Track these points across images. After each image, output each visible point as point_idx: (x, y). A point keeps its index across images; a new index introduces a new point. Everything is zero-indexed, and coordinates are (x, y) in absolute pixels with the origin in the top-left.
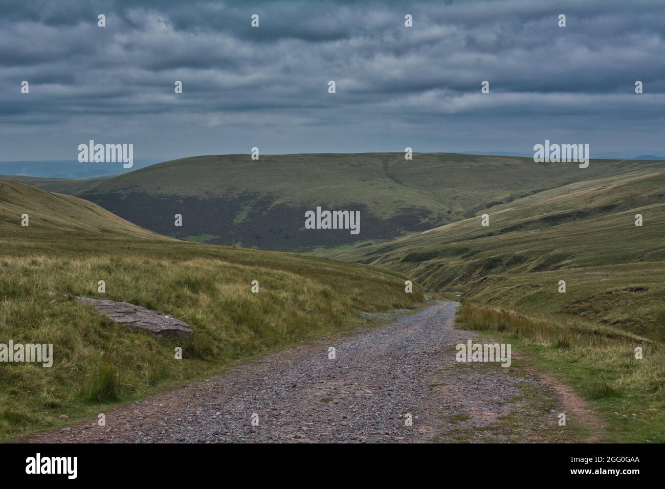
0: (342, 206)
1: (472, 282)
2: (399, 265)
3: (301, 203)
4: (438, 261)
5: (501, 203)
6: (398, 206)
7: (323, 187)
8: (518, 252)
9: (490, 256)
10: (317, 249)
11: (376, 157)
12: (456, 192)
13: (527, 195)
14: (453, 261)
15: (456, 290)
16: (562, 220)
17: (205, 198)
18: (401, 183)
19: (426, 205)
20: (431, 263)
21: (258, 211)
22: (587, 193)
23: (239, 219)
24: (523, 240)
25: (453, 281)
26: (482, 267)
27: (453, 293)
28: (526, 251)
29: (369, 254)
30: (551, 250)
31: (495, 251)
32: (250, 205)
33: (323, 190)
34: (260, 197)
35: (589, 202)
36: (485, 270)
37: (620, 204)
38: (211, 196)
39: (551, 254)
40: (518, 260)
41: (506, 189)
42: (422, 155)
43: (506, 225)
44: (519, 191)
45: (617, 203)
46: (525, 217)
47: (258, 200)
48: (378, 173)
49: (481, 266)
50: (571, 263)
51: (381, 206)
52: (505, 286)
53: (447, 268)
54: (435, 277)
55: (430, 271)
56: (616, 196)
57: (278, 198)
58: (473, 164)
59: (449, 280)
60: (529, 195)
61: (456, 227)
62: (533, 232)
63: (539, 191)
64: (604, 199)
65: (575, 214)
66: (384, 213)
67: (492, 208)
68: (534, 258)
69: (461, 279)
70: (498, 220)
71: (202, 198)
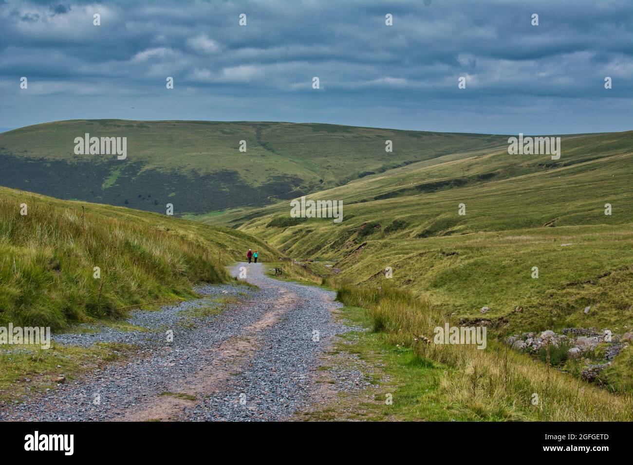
0: (213, 172)
1: (345, 250)
2: (264, 230)
3: (171, 169)
4: (307, 226)
5: (373, 173)
6: (270, 174)
7: (194, 154)
8: (399, 217)
9: (366, 221)
10: (186, 216)
11: (250, 125)
12: (329, 162)
13: (399, 166)
14: (323, 226)
15: (327, 260)
16: (439, 188)
17: (73, 162)
18: (273, 151)
19: (298, 174)
20: (299, 229)
21: (127, 176)
22: (464, 162)
23: (107, 184)
24: (402, 205)
25: (323, 249)
26: (357, 233)
27: (321, 263)
28: (407, 215)
29: (237, 220)
30: (438, 215)
31: (372, 215)
32: (119, 170)
33: (194, 156)
34: (129, 162)
35: (466, 171)
36: (360, 237)
37: (499, 173)
38: (79, 160)
39: (438, 218)
40: (398, 225)
41: (379, 160)
42: (296, 125)
43: (380, 192)
44: (391, 162)
45: (497, 171)
46: (400, 185)
47: (128, 165)
48: (251, 141)
49: (355, 232)
50: (464, 229)
51: (252, 174)
52: (396, 254)
53: (316, 234)
54: (303, 244)
55: (298, 237)
56: (494, 165)
57: (148, 163)
58: (346, 135)
59: (319, 248)
60: (401, 166)
61: (328, 194)
62: (411, 198)
63: (411, 163)
64: (481, 168)
65: (452, 182)
66: (256, 181)
67: (365, 178)
68: (417, 224)
69: (332, 247)
70: (371, 188)
71: (70, 162)
